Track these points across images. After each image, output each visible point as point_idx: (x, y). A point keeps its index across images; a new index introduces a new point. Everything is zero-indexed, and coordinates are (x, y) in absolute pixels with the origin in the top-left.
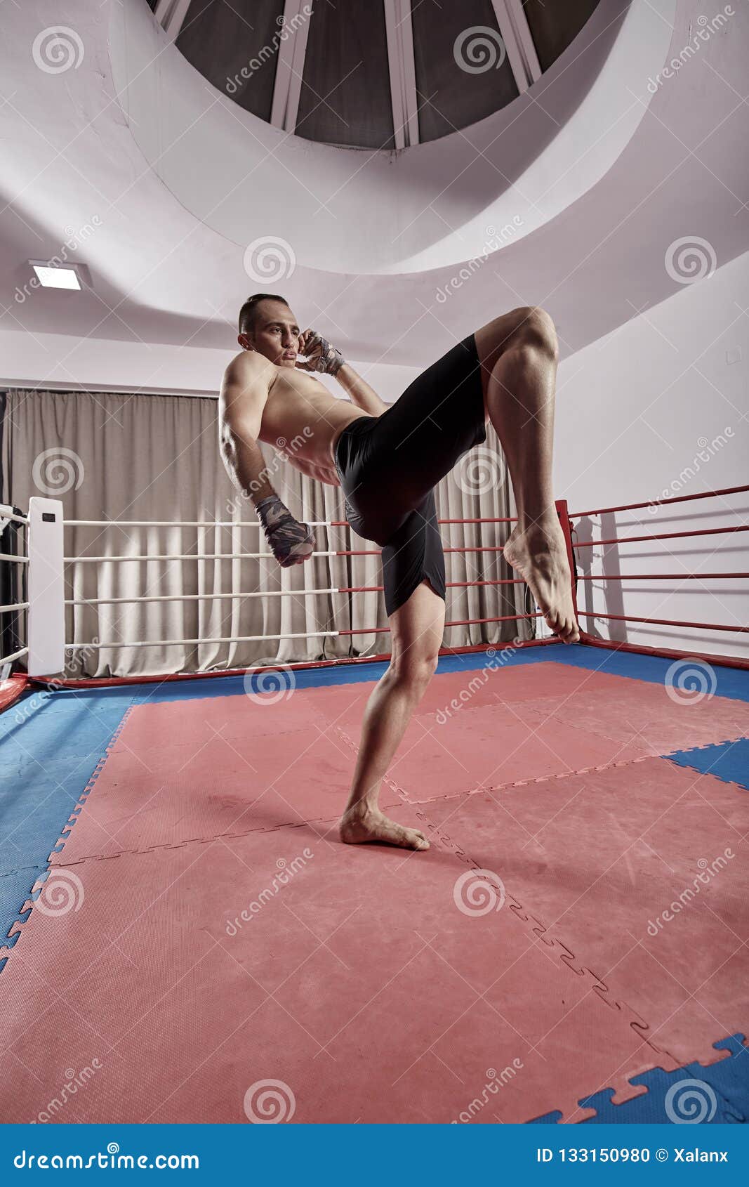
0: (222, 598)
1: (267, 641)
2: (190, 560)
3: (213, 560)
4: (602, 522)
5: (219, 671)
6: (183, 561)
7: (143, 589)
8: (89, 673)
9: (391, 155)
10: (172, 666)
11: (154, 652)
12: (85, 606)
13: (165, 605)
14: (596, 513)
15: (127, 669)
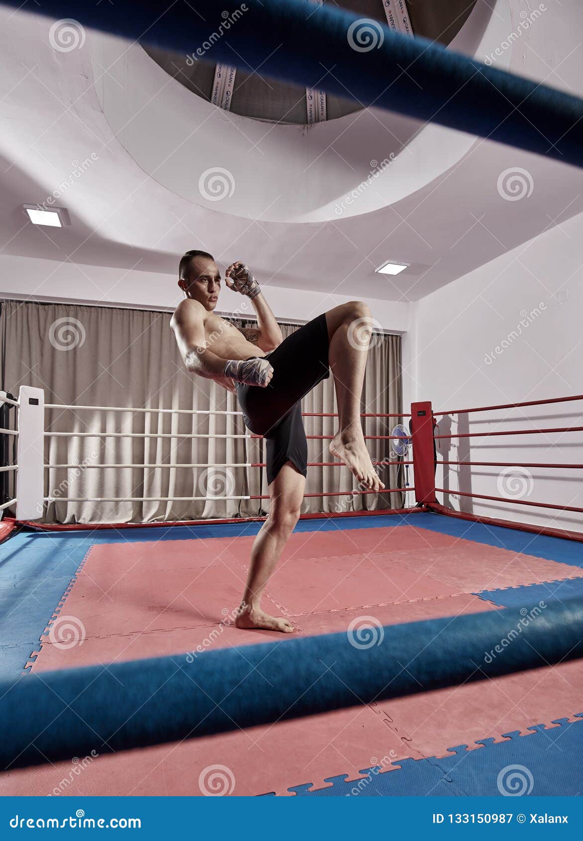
0: (162, 468)
1: (196, 501)
2: (138, 437)
3: (156, 438)
4: (459, 419)
5: (159, 522)
6: (133, 438)
7: (102, 458)
8: (60, 520)
9: (304, 128)
10: (122, 517)
11: (109, 506)
12: (58, 469)
13: (118, 471)
14: (453, 413)
15: (89, 518)
